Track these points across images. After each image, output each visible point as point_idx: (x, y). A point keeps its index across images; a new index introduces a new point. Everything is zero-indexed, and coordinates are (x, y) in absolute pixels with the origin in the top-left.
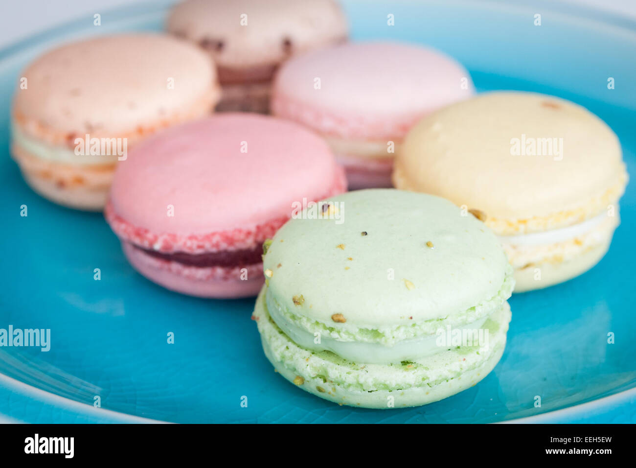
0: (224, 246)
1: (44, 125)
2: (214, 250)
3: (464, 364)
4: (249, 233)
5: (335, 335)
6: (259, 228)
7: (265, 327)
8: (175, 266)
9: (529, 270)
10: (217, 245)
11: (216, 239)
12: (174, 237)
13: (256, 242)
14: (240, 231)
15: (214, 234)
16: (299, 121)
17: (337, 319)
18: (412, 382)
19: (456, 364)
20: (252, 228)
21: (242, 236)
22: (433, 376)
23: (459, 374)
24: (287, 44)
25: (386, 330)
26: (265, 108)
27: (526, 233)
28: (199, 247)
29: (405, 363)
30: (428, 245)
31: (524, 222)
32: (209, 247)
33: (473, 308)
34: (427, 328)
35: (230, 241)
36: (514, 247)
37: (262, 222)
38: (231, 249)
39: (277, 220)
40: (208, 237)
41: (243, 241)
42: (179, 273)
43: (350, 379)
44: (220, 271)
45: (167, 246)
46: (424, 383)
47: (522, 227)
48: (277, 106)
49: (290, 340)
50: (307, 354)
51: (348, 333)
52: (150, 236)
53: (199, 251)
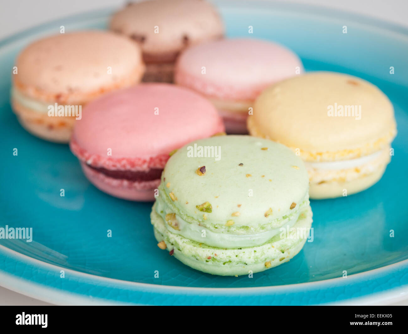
0: (128, 167)
1: (39, 90)
2: (122, 169)
4: (145, 162)
6: (151, 159)
8: (102, 176)
10: (124, 166)
11: (124, 162)
12: (99, 157)
13: (149, 167)
14: (139, 159)
15: (123, 159)
16: (191, 88)
20: (147, 158)
21: (140, 163)
24: (186, 40)
26: (170, 79)
27: (322, 161)
28: (114, 166)
31: (320, 154)
32: (119, 167)
35: (133, 164)
37: (154, 156)
38: (133, 170)
39: (164, 155)
40: (119, 161)
41: (140, 166)
42: (103, 181)
44: (126, 183)
45: (95, 162)
47: (319, 158)
48: (179, 78)
52: (86, 155)
53: (113, 169)
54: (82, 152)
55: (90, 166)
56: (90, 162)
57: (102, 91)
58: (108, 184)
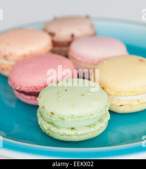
0: (35, 90)
2: (32, 91)
3: (89, 131)
5: (52, 118)
7: (38, 114)
8: (23, 95)
9: (122, 107)
10: (33, 90)
11: (33, 88)
12: (21, 86)
14: (39, 87)
15: (32, 87)
17: (52, 113)
18: (73, 134)
19: (87, 130)
22: (79, 133)
23: (88, 134)
24: (73, 36)
25: (65, 118)
27: (120, 96)
29: (72, 128)
30: (83, 95)
31: (120, 92)
32: (30, 90)
33: (92, 115)
34: (77, 119)
35: (37, 89)
36: (118, 100)
40: (30, 87)
42: (23, 97)
43: (56, 131)
44: (34, 97)
45: (20, 89)
46: (76, 135)
47: (119, 94)
49: (43, 118)
50: (46, 123)
51: (55, 118)
52: (16, 86)
53: (28, 91)
54: (14, 84)
55: (17, 91)
56: (17, 88)
57: (24, 56)
58: (26, 98)
